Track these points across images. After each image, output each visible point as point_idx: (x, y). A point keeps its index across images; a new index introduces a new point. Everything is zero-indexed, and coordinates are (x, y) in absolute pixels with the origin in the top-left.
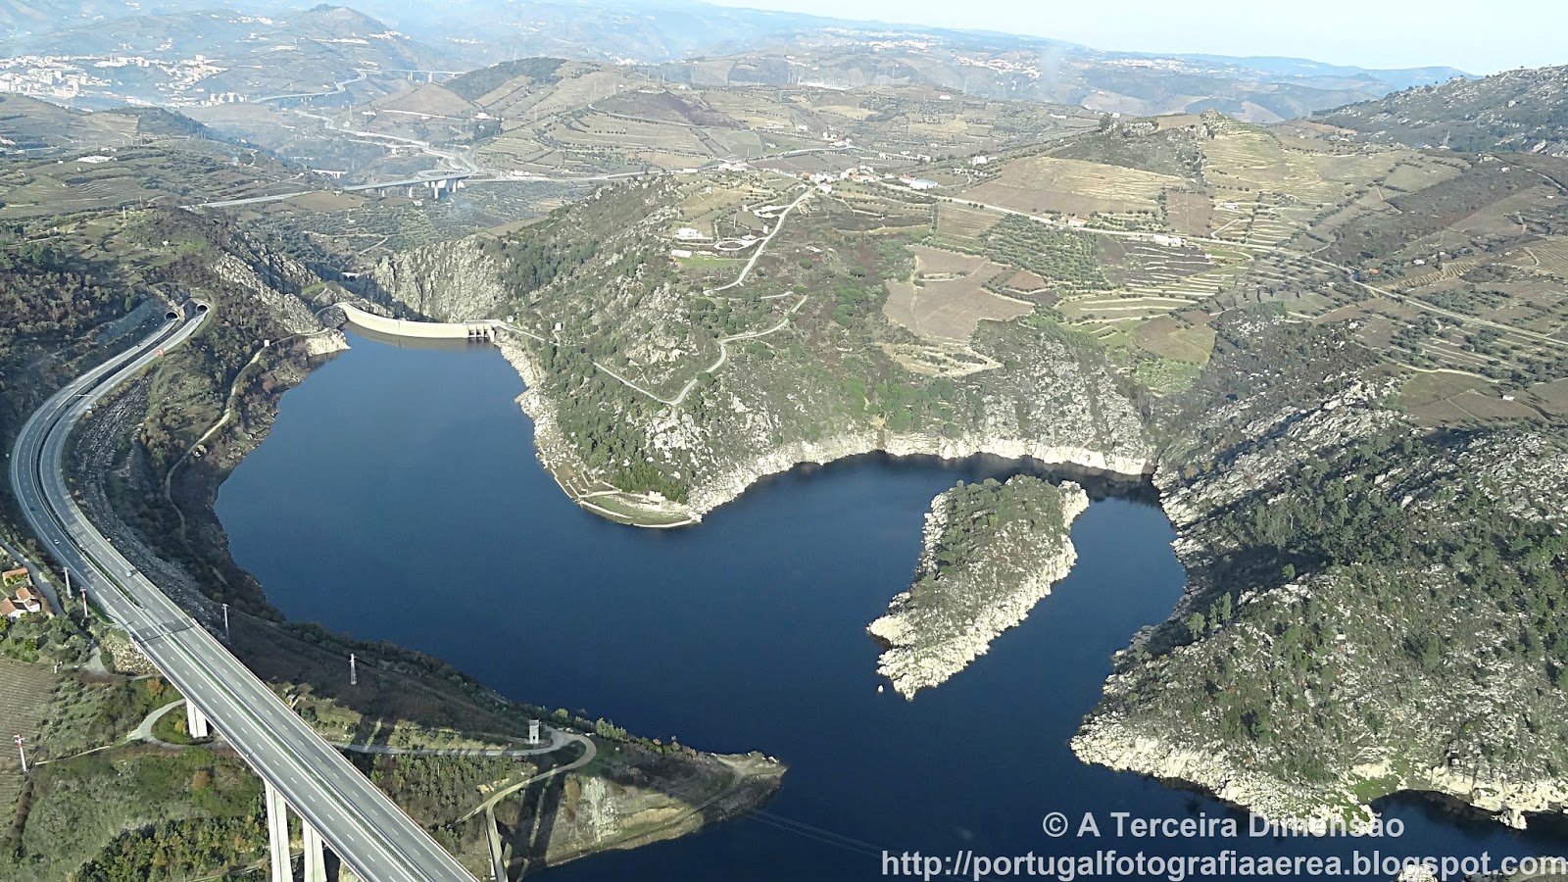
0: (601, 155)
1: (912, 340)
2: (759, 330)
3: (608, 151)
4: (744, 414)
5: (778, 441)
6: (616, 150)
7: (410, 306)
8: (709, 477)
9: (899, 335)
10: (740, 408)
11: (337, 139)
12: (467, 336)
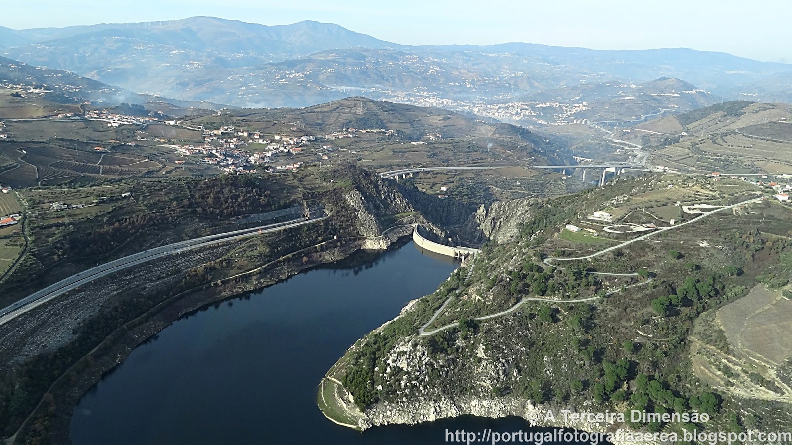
0: (726, 160)
1: (722, 345)
2: (563, 297)
3: (732, 158)
4: (480, 360)
5: (502, 391)
6: (738, 158)
7: (485, 233)
8: (405, 399)
9: (715, 335)
10: (481, 353)
11: (603, 143)
12: (453, 255)
